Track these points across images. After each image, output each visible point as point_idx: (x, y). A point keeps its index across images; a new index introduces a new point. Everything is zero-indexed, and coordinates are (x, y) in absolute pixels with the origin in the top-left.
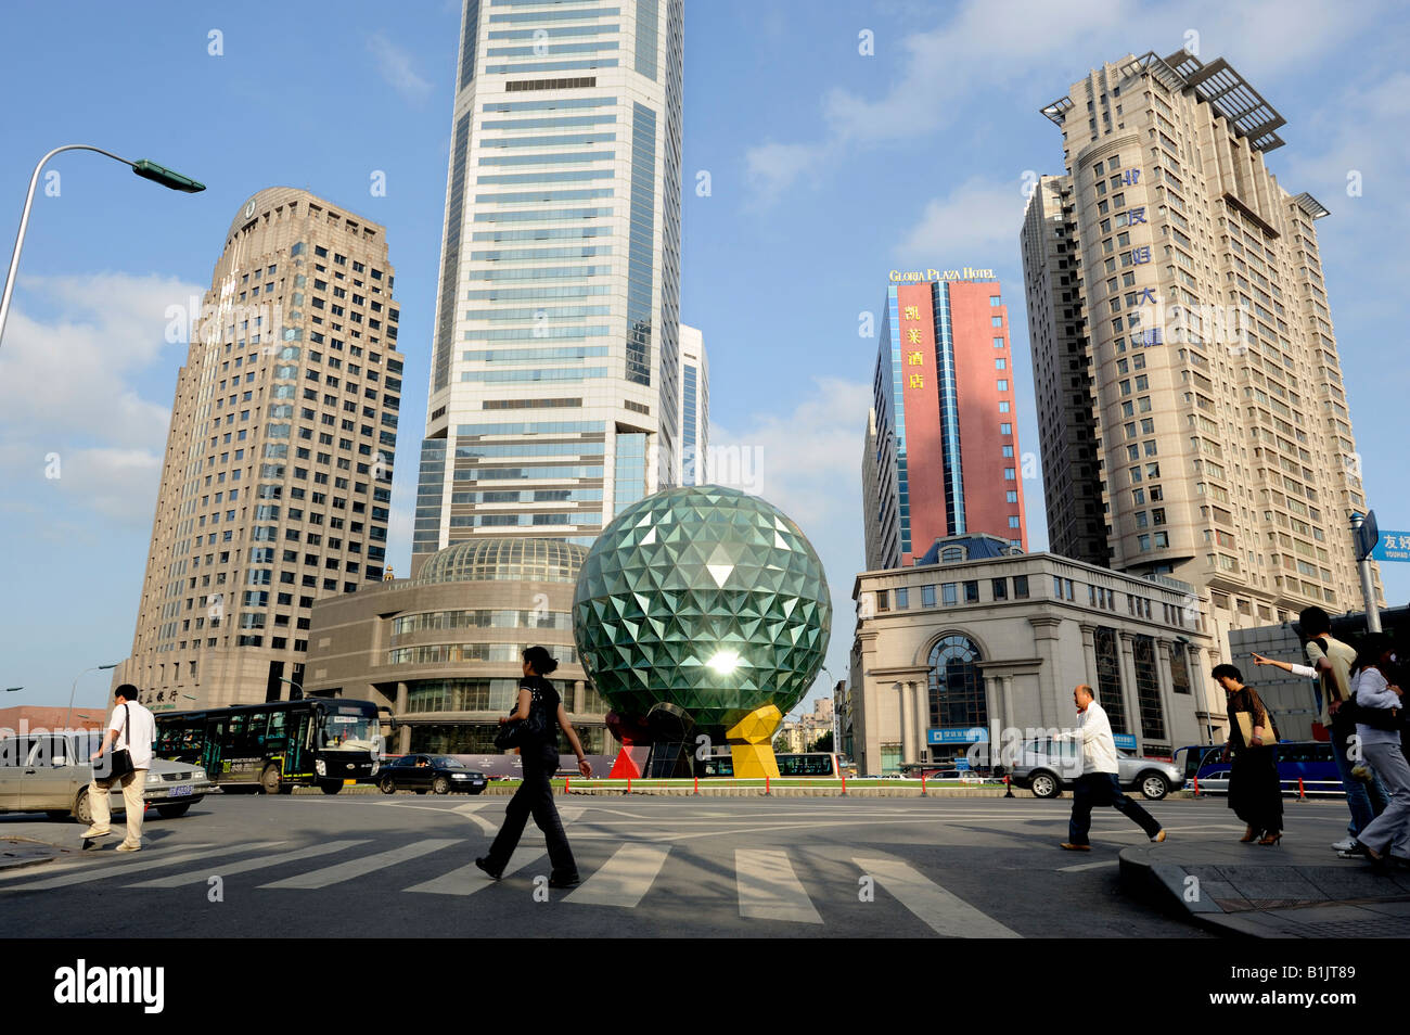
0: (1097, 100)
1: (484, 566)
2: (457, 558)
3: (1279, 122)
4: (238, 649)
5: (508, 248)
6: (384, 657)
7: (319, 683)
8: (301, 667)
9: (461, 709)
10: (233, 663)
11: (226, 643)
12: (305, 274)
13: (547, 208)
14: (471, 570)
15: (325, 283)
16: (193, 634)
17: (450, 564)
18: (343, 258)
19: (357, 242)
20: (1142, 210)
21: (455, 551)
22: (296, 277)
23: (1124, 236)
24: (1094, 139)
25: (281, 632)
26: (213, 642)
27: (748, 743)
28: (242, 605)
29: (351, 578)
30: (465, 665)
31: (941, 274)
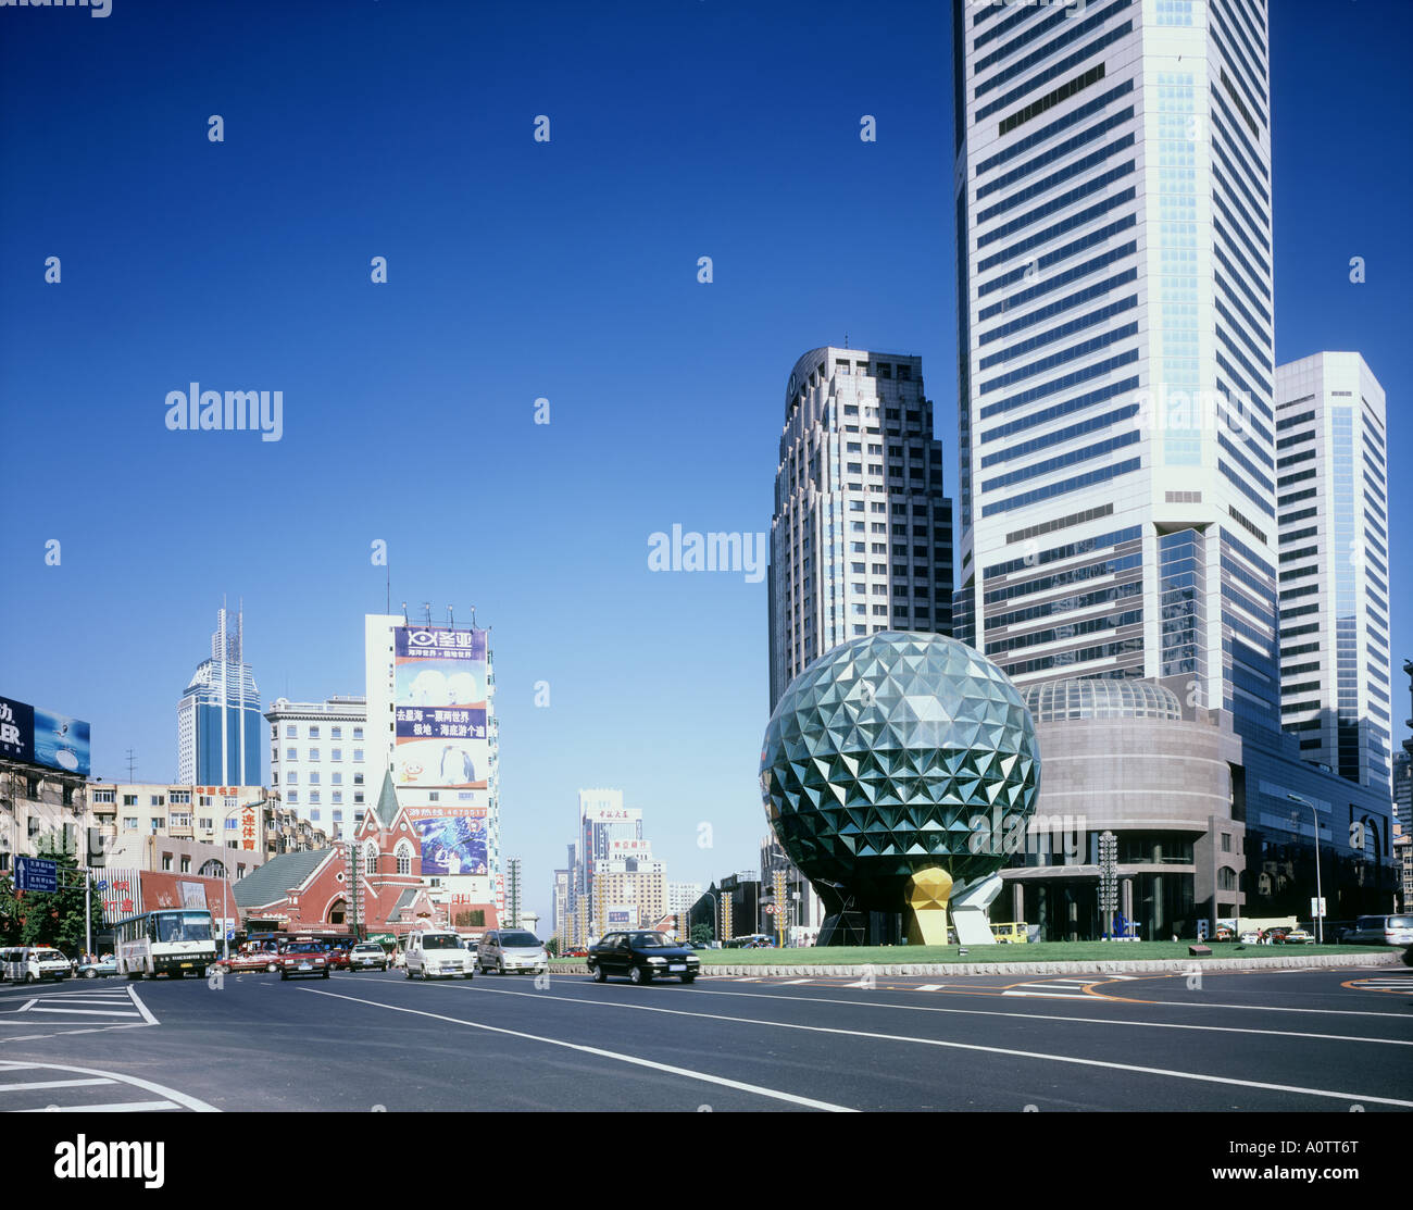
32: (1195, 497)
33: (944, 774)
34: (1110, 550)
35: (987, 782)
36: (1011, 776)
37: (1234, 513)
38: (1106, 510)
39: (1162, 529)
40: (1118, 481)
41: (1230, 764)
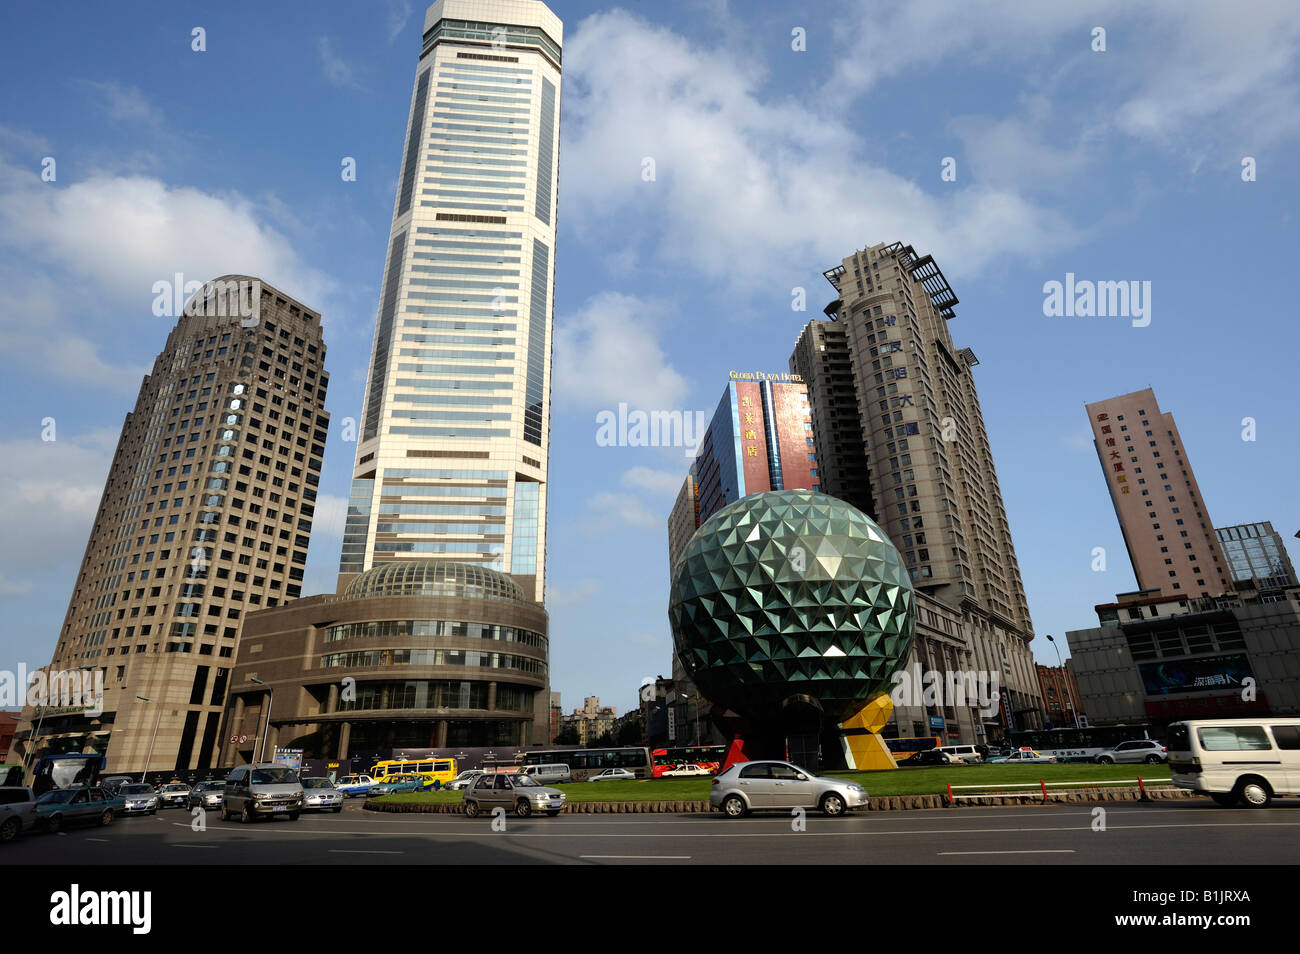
0: (862, 270)
1: (413, 583)
2: (387, 576)
3: (955, 301)
4: (167, 655)
5: (433, 333)
6: (316, 661)
7: (249, 685)
8: (224, 671)
9: (388, 708)
10: (162, 667)
11: (155, 650)
12: (255, 342)
13: (465, 306)
14: (399, 587)
15: (272, 351)
16: (122, 640)
17: (381, 581)
18: (287, 334)
19: (299, 323)
20: (899, 343)
21: (385, 571)
22: (248, 345)
23: (887, 358)
24: (861, 295)
25: (209, 640)
26: (142, 648)
27: (869, 733)
28: (174, 615)
29: (274, 594)
30: (396, 668)
31: (766, 375)
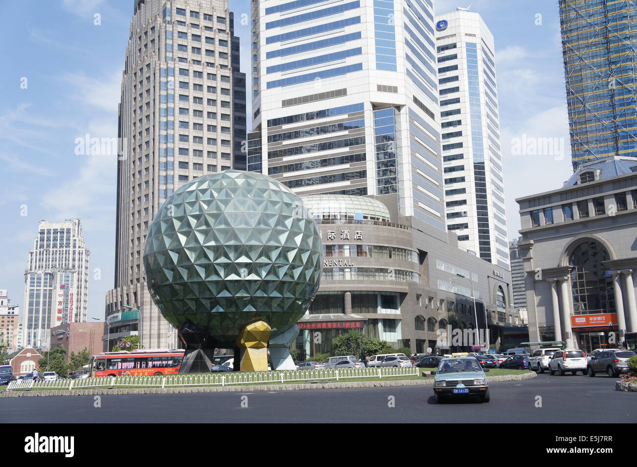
32: (394, 90)
33: (267, 261)
34: (346, 116)
35: (293, 267)
36: (307, 262)
37: (416, 100)
38: (342, 93)
39: (375, 106)
40: (349, 75)
41: (419, 250)
